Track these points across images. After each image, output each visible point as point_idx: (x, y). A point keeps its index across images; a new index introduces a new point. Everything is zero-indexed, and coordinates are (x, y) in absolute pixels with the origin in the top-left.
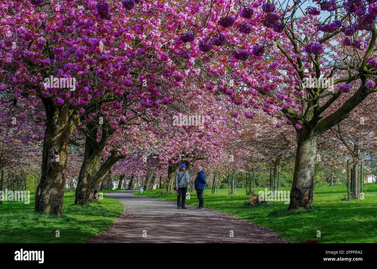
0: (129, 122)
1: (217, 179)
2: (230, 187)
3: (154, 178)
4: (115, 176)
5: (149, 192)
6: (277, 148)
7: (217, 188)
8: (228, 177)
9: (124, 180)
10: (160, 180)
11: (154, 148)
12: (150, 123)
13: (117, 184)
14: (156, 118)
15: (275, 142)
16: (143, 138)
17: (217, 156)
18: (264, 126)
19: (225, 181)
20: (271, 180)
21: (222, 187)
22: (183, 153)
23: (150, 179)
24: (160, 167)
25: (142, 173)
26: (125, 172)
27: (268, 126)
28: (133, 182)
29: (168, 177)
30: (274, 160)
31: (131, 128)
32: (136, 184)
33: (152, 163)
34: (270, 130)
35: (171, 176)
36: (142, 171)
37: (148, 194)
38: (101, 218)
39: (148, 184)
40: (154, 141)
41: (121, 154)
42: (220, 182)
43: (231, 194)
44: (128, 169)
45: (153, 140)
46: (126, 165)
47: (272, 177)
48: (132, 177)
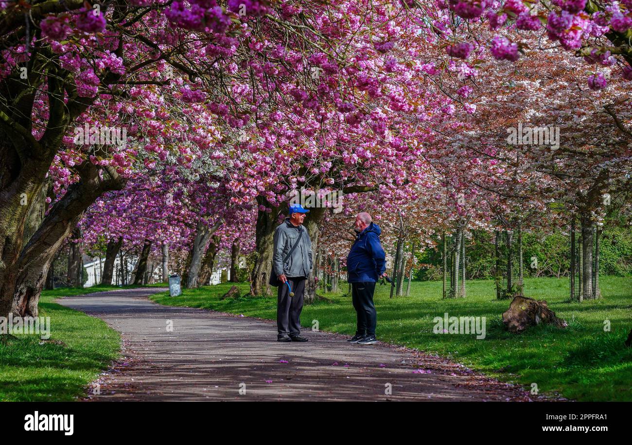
0: (131, 77)
1: (407, 251)
2: (447, 274)
3: (212, 250)
4: (91, 244)
5: (198, 292)
6: (592, 155)
7: (406, 280)
8: (440, 246)
9: (121, 256)
10: (233, 257)
11: (212, 158)
12: (198, 79)
13: (98, 272)
14: (216, 64)
15: (585, 135)
16: (177, 125)
17: (406, 182)
18: (553, 86)
19: (433, 258)
20: (573, 255)
21: (421, 277)
22: (303, 171)
23: (201, 255)
24: (230, 217)
25: (175, 234)
26: (124, 233)
27: (564, 87)
28: (150, 263)
29: (257, 248)
30: (584, 191)
31: (139, 93)
32: (156, 271)
33: (206, 204)
34: (571, 97)
35: (265, 242)
36: (177, 229)
37: (195, 300)
38: (49, 372)
39: (195, 269)
40: (213, 134)
41: (111, 176)
42: (416, 260)
43: (451, 297)
44: (134, 221)
45: (209, 131)
46: (125, 211)
47: (577, 245)
48: (146, 246)
